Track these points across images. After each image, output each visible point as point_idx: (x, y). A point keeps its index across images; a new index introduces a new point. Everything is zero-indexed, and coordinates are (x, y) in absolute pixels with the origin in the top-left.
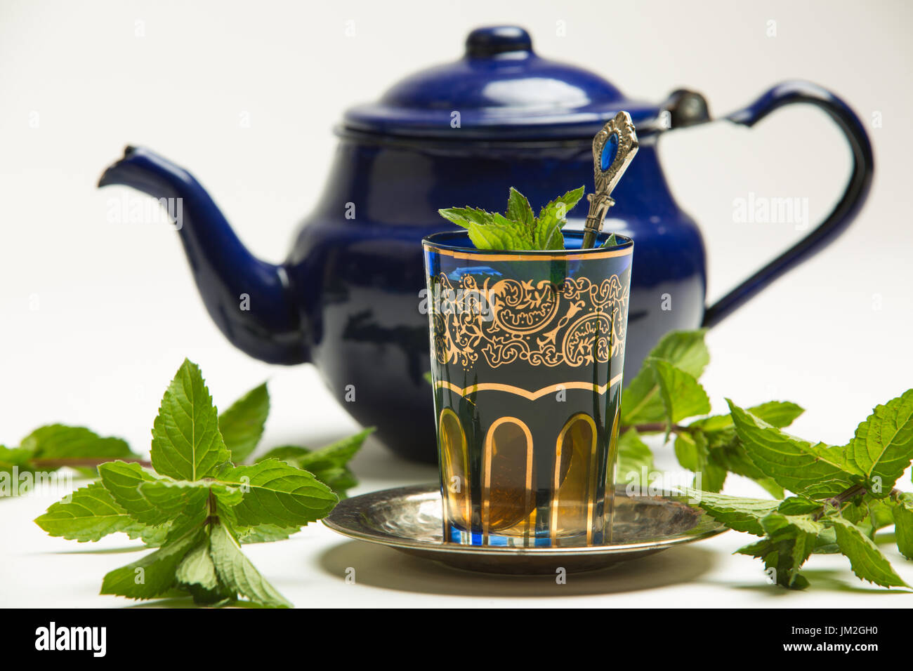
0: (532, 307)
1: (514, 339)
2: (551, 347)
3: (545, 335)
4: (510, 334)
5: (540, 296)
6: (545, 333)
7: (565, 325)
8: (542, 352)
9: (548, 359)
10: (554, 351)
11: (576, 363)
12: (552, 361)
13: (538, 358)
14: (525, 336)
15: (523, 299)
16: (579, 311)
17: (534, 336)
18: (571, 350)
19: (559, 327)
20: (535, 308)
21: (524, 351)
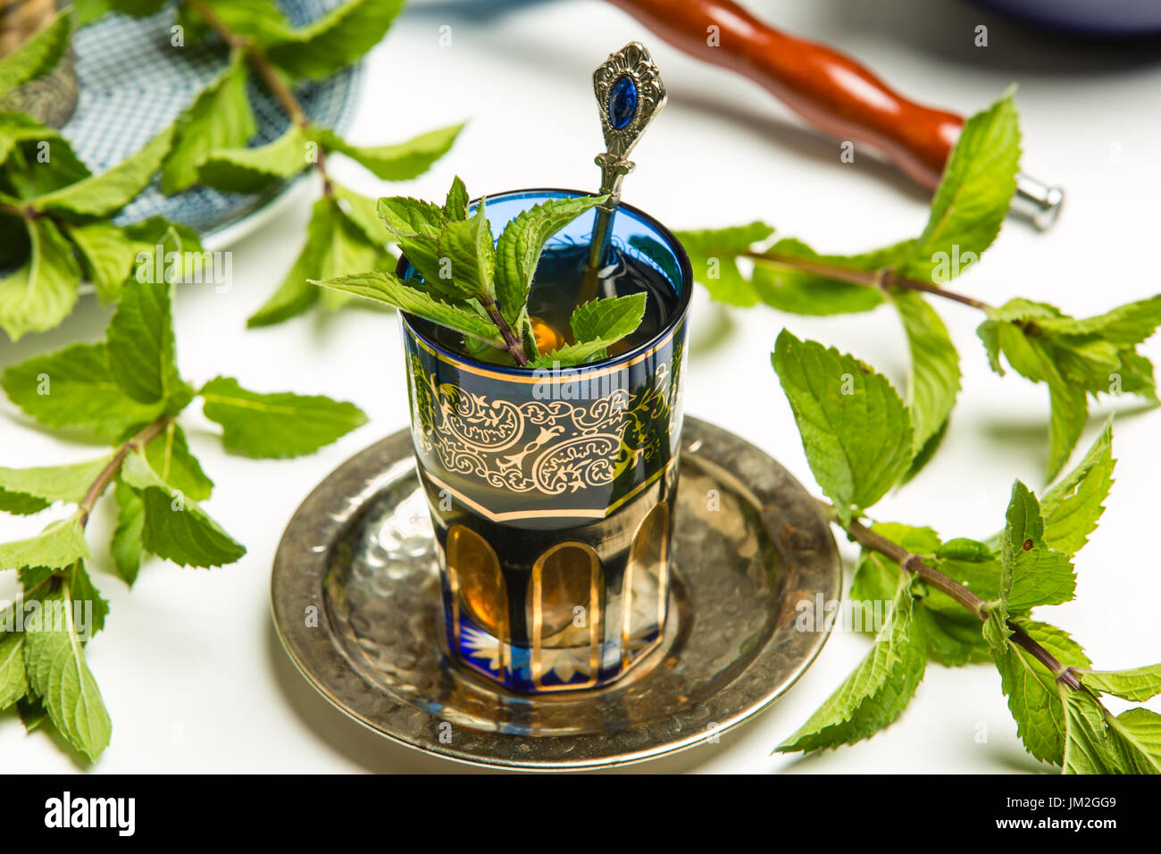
0: (487, 424)
2: (516, 472)
4: (463, 445)
5: (497, 416)
6: (507, 455)
8: (504, 474)
9: (513, 483)
10: (520, 475)
11: (555, 489)
12: (519, 486)
13: (499, 480)
14: (480, 453)
15: (475, 413)
17: (492, 456)
18: (546, 477)
20: (491, 427)
21: (480, 468)
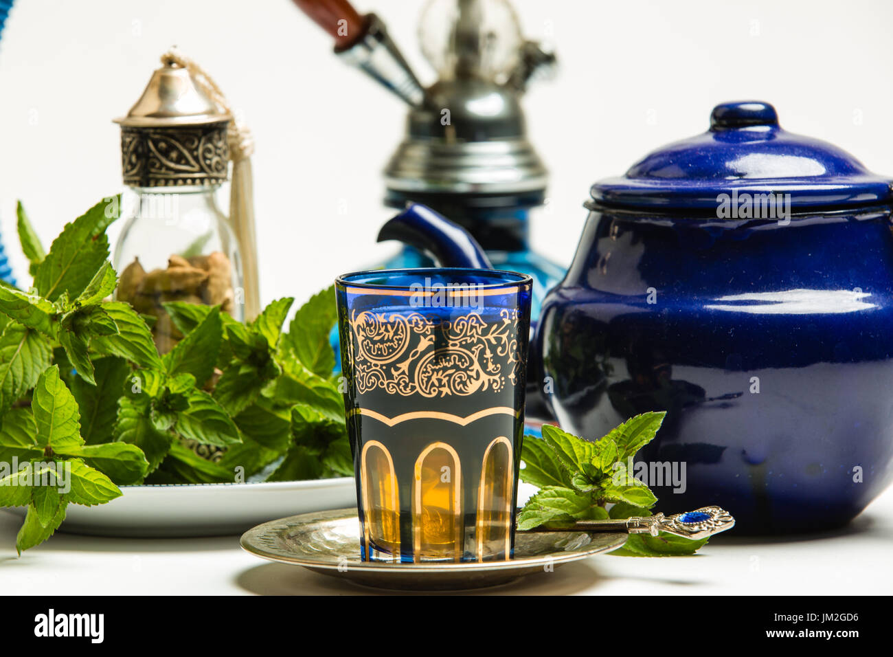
0: (386, 338)
1: (374, 368)
2: (404, 378)
3: (398, 365)
4: (371, 363)
5: (392, 329)
6: (398, 363)
7: (416, 357)
8: (396, 381)
9: (402, 388)
10: (407, 381)
11: (430, 393)
12: (406, 390)
13: (393, 387)
14: (382, 366)
15: (379, 330)
16: (430, 345)
17: (389, 366)
18: (424, 381)
19: (410, 359)
20: (388, 340)
21: (381, 380)
